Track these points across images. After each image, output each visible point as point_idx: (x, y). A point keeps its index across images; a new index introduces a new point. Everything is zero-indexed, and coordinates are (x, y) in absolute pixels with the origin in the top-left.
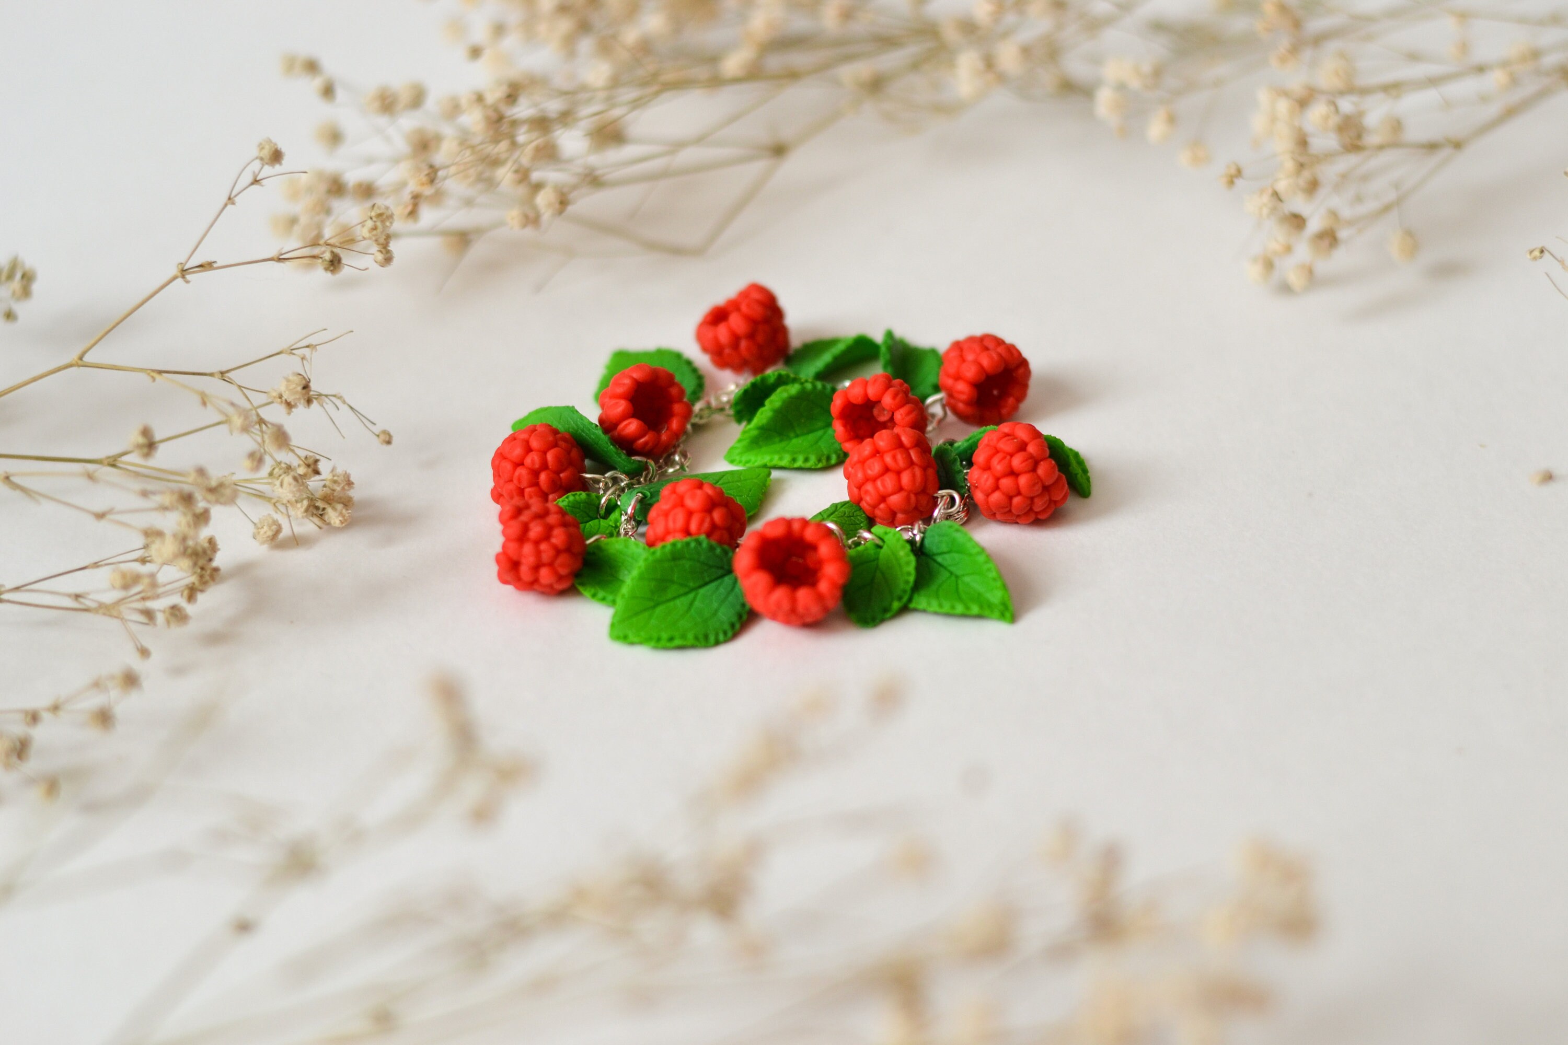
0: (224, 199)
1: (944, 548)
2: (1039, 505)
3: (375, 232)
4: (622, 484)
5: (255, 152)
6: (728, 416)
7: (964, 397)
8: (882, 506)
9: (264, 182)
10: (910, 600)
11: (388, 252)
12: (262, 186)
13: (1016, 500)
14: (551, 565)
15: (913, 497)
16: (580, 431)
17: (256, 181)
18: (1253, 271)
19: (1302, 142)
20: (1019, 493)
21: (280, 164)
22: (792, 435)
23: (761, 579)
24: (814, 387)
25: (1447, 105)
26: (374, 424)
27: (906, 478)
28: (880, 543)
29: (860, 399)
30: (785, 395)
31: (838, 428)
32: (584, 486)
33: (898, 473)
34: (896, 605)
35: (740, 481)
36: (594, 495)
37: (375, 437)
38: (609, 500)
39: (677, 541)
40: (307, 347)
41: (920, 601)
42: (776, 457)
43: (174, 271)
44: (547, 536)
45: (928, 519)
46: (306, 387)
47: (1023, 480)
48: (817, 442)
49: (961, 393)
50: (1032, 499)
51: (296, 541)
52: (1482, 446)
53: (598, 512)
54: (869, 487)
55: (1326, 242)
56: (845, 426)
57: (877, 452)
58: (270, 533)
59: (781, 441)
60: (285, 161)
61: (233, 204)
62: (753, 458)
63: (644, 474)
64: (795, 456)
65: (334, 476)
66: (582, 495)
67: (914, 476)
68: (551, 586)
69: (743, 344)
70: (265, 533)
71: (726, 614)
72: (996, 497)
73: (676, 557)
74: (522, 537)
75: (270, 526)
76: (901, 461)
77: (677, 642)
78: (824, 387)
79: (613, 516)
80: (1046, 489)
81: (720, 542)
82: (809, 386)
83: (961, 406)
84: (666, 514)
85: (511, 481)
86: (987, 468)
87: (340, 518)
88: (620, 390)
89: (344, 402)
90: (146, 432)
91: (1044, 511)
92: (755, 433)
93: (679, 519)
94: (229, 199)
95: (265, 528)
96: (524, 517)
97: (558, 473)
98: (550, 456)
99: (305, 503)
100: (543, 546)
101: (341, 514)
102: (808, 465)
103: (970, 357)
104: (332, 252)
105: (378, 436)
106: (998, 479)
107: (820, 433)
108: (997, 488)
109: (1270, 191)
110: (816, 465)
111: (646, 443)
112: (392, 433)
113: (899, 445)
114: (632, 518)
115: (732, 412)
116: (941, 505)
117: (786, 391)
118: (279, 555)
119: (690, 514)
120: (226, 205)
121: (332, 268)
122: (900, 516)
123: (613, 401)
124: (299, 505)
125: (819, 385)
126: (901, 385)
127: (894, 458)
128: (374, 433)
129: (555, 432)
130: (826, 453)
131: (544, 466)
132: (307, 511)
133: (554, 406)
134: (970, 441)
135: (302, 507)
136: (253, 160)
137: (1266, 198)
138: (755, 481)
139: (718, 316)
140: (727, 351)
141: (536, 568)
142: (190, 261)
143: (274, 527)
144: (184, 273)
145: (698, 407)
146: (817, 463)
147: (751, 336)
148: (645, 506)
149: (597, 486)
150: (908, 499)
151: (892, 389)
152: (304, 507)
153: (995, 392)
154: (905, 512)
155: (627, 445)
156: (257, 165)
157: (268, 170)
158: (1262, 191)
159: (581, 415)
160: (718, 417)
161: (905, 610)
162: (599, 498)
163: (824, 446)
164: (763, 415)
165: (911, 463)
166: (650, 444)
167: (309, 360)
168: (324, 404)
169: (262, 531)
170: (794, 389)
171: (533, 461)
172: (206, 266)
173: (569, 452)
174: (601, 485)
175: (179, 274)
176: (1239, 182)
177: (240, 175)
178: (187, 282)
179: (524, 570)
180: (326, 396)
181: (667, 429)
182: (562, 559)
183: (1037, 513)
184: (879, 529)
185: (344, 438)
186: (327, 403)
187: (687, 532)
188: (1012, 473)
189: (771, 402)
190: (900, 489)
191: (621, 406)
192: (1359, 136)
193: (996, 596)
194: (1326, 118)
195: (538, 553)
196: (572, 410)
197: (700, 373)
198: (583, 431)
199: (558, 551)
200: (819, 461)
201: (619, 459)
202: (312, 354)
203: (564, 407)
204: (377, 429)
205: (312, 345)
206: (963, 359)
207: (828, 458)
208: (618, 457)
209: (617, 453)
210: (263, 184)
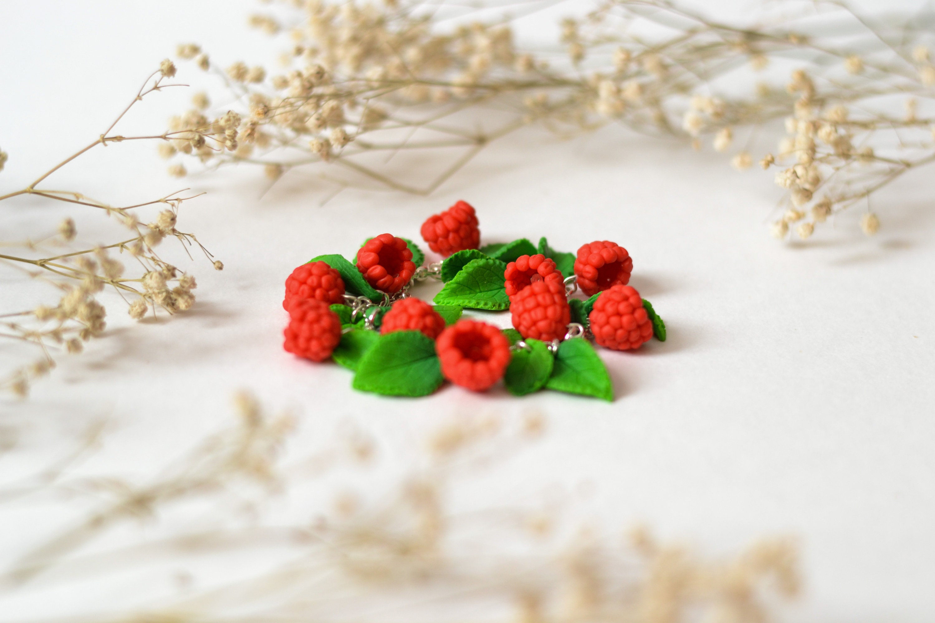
0: (135, 96)
1: (571, 354)
2: (634, 336)
3: (229, 123)
4: (367, 306)
5: (158, 67)
6: (437, 278)
7: (589, 275)
8: (533, 328)
9: (161, 89)
10: (547, 382)
11: (235, 141)
12: (160, 91)
13: (620, 332)
14: (318, 339)
15: (554, 325)
16: (344, 270)
17: (156, 88)
18: (776, 230)
19: (813, 149)
20: (621, 327)
21: (174, 76)
22: (478, 291)
23: (453, 355)
24: (495, 263)
25: (903, 145)
26: (213, 256)
27: (550, 312)
28: (530, 349)
29: (524, 267)
30: (476, 265)
31: (508, 285)
32: (343, 301)
33: (546, 308)
34: (538, 384)
35: (443, 310)
36: (349, 308)
37: (213, 264)
38: (357, 314)
39: (401, 332)
40: (176, 200)
41: (554, 384)
42: (467, 301)
43: (98, 138)
44: (318, 320)
45: (561, 340)
46: (173, 219)
47: (625, 319)
48: (493, 296)
49: (588, 272)
50: (629, 332)
51: (155, 320)
52: (915, 337)
53: (350, 320)
54: (526, 316)
55: (824, 210)
56: (512, 285)
57: (533, 294)
58: (139, 310)
59: (470, 293)
60: (177, 74)
61: (141, 99)
62: (452, 301)
63: (381, 303)
64: (479, 301)
65: (185, 278)
66: (342, 307)
67: (555, 310)
68: (316, 354)
69: (451, 236)
70: (137, 310)
71: (429, 380)
72: (607, 329)
73: (399, 341)
74: (302, 319)
75: (140, 306)
76: (548, 300)
77: (396, 391)
78: (501, 264)
79: (360, 323)
80: (639, 327)
81: (429, 336)
82: (491, 262)
83: (587, 282)
84: (395, 317)
85: (297, 293)
86: (602, 310)
87: (186, 304)
88: (371, 247)
89: (195, 240)
90: (70, 223)
91: (636, 342)
92: (454, 286)
93: (403, 319)
94: (138, 96)
95: (137, 307)
96: (305, 307)
97: (328, 290)
98: (324, 280)
99: (164, 294)
100: (316, 327)
101: (186, 301)
102: (486, 307)
103: (595, 252)
104: (200, 136)
105: (214, 263)
106: (608, 317)
107: (496, 291)
108: (607, 323)
109: (792, 170)
110: (492, 308)
111: (385, 282)
112: (223, 263)
113: (548, 291)
114: (371, 323)
115: (440, 276)
116: (571, 331)
117: (476, 262)
118: (144, 326)
119: (410, 317)
120: (136, 100)
121: (198, 145)
122: (544, 336)
123: (367, 253)
124: (160, 296)
125: (498, 262)
126: (551, 262)
127: (544, 298)
128: (212, 261)
129: (329, 267)
130: (498, 302)
131: (319, 285)
132: (164, 299)
133: (328, 254)
134: (592, 301)
135: (162, 297)
136: (156, 72)
137: (789, 174)
138: (453, 312)
139: (435, 219)
140: (440, 239)
141: (309, 340)
142: (108, 133)
143: (142, 307)
144: (104, 140)
145: (418, 270)
146: (492, 306)
147: (456, 231)
148: (380, 315)
149: (351, 305)
150: (550, 324)
151: (544, 263)
152: (163, 297)
153: (608, 280)
154: (548, 333)
155: (373, 282)
156: (159, 75)
157: (166, 80)
158: (787, 171)
159: (345, 260)
160: (431, 279)
161: (543, 389)
162: (352, 311)
163: (497, 299)
164: (460, 276)
165: (554, 303)
166: (388, 283)
167: (177, 207)
168: (182, 240)
169: (135, 309)
170: (481, 262)
171: (313, 282)
172: (119, 139)
173: (336, 279)
174: (354, 304)
175: (101, 140)
176: (772, 166)
177: (147, 81)
178: (106, 145)
179: (302, 342)
180: (183, 234)
181: (399, 276)
182: (327, 336)
183: (632, 343)
184: (530, 341)
185: (193, 260)
186: (184, 239)
187: (407, 327)
188: (619, 314)
189: (467, 268)
190: (546, 318)
191: (372, 257)
192: (849, 150)
193: (603, 384)
194: (829, 134)
195: (311, 330)
196: (340, 257)
197: (421, 253)
198: (346, 270)
199: (324, 331)
200: (494, 306)
201: (367, 289)
202: (179, 204)
203: (335, 255)
204: (214, 260)
205: (179, 199)
206: (591, 253)
207: (500, 306)
208: (366, 288)
209: (366, 285)
210: (161, 90)
